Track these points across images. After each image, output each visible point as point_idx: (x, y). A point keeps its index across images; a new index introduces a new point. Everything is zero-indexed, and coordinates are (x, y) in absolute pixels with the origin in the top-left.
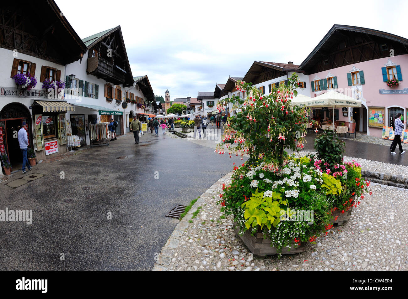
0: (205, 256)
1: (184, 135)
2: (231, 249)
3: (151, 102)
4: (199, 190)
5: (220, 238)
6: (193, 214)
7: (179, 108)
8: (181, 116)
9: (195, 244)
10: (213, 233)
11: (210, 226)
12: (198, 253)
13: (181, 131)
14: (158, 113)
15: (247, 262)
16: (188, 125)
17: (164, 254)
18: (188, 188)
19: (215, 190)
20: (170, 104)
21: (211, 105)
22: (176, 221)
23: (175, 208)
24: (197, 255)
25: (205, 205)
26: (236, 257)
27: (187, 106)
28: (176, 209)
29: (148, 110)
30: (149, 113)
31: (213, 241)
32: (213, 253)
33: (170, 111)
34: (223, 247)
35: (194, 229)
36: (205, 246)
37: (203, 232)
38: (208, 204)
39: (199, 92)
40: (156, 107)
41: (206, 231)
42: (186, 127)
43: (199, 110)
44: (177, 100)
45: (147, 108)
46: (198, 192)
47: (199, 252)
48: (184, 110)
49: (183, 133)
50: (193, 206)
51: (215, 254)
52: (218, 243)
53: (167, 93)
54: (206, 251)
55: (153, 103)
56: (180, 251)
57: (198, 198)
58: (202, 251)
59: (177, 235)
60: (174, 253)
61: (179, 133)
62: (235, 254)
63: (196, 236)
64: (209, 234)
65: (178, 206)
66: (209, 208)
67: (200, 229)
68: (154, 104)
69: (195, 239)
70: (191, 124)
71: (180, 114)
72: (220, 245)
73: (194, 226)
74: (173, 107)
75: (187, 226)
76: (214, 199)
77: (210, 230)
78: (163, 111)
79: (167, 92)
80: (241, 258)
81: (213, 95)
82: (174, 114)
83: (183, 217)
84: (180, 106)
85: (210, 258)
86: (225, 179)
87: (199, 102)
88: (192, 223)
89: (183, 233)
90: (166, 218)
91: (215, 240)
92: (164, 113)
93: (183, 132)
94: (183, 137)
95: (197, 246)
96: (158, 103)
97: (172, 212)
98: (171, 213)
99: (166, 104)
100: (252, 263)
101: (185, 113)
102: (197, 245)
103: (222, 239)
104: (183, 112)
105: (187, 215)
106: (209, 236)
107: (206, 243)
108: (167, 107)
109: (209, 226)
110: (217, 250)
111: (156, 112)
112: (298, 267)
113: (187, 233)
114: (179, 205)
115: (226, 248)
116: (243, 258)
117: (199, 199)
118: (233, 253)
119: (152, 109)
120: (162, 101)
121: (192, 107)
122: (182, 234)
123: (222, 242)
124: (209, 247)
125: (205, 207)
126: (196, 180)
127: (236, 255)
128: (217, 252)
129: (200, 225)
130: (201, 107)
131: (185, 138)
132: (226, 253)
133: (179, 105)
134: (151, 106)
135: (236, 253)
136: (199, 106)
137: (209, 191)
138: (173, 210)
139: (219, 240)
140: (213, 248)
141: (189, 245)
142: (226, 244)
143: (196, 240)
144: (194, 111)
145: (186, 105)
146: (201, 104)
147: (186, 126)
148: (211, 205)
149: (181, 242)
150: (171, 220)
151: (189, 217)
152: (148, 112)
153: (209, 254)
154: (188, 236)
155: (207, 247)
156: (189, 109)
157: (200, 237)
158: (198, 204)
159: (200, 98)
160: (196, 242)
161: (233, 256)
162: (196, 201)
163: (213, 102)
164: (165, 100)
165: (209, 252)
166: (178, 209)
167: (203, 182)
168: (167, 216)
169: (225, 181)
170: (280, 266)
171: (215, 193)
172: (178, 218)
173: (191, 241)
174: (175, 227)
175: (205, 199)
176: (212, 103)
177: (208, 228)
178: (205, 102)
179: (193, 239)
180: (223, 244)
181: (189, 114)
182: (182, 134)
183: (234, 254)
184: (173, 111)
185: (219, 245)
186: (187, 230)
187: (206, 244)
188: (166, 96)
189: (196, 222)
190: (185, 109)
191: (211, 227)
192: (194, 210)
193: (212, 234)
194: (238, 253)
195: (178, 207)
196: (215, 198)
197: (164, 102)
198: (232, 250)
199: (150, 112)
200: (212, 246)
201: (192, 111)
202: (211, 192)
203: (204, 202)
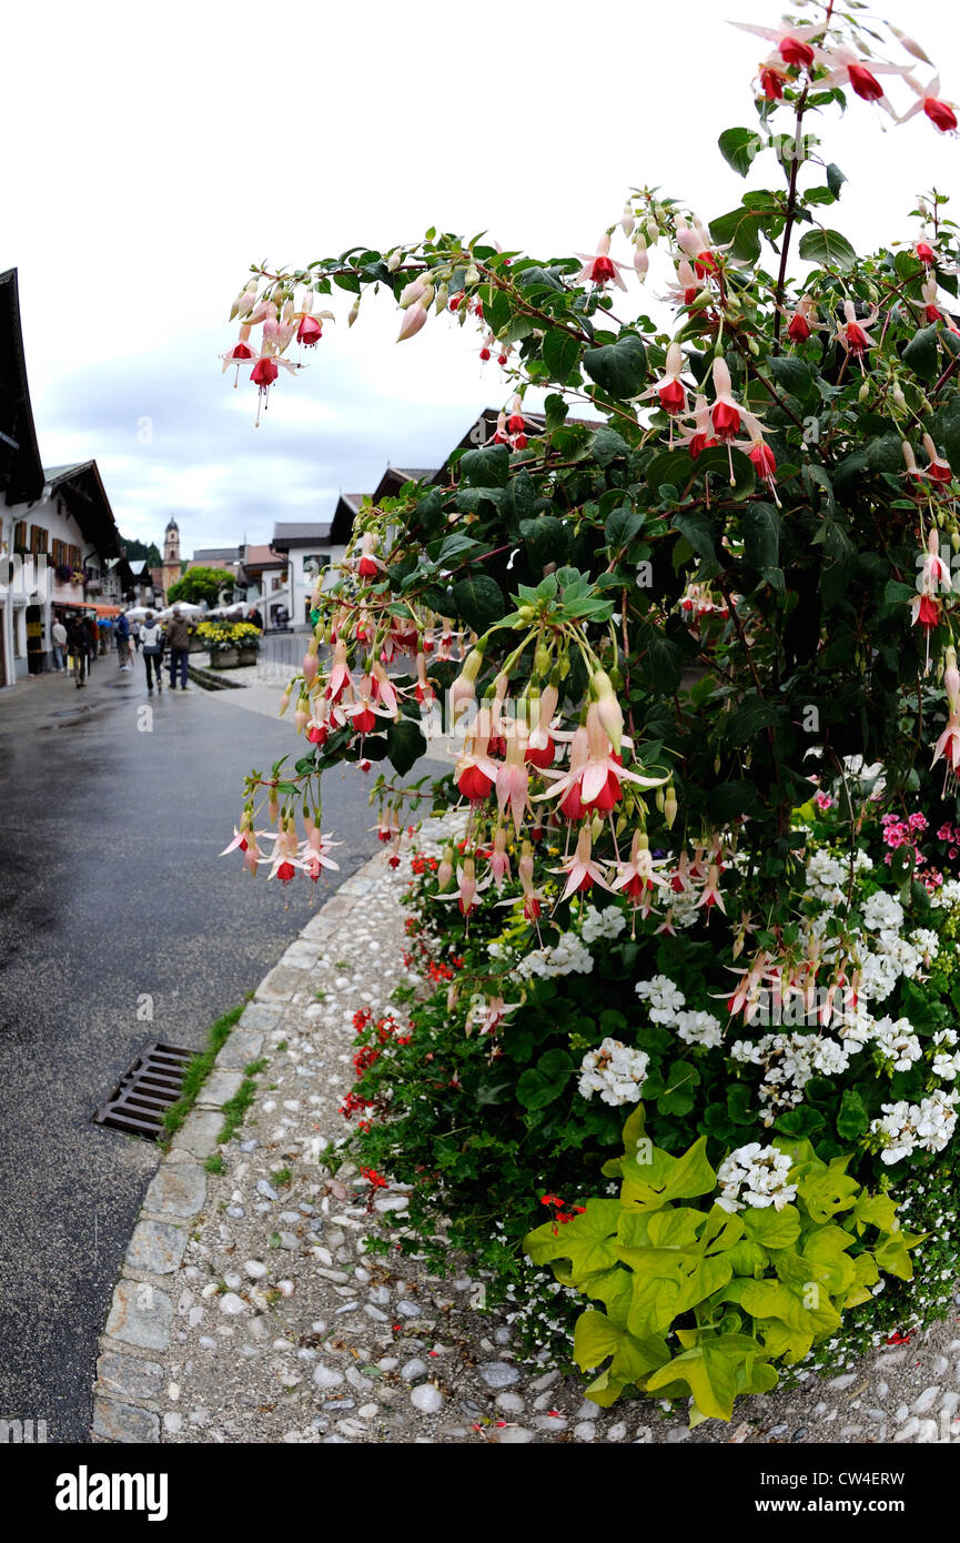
0: (332, 1406)
1: (216, 679)
2: (471, 1358)
3: (112, 563)
4: (252, 951)
5: (390, 1282)
6: (225, 1109)
7: (210, 582)
8: (216, 611)
9: (256, 1326)
10: (345, 1245)
11: (321, 1195)
12: (289, 1390)
13: (208, 663)
14: (138, 601)
15: (578, 1421)
16: (229, 640)
17: (117, 1385)
18: (202, 939)
19: (326, 952)
20: (179, 569)
22: (143, 1154)
23: (139, 1064)
24: (285, 1400)
25: (283, 1047)
26: (509, 1402)
27: (235, 574)
28: (143, 1072)
29: (96, 592)
30: (104, 602)
31: (353, 1305)
32: (368, 1384)
33: (177, 595)
34: (420, 1343)
35: (237, 1222)
36: (314, 1342)
37: (289, 1239)
38: (296, 1040)
39: (280, 526)
40: (128, 582)
41: (301, 1233)
42: (223, 650)
43: (276, 586)
44: (201, 555)
45: (93, 584)
46: (248, 960)
47: (292, 1381)
48: (224, 587)
49: (214, 673)
50: (220, 1055)
51: (386, 1393)
52: (384, 1317)
53: (173, 532)
54: (326, 1377)
55: (117, 566)
56: (189, 1368)
57: (247, 1001)
58: (306, 1371)
59: (154, 1263)
60: (163, 1381)
61: (201, 673)
62: (500, 1383)
63: (256, 1269)
64: (323, 1255)
65: (151, 1050)
66: (301, 1070)
67: (270, 1218)
68: (123, 569)
69: (253, 1291)
70: (240, 639)
71: (212, 604)
72: (397, 1324)
73: (237, 1196)
74: (189, 581)
75: (201, 1195)
76: (325, 1004)
77: (326, 1227)
78: (156, 595)
79: (172, 527)
80: (540, 1403)
81: (326, 533)
82: (190, 602)
83: (176, 1126)
84: (212, 576)
85: (362, 1419)
86: (368, 882)
87: (277, 558)
88: (224, 1173)
89: (181, 1248)
90: (97, 1135)
91: (362, 1296)
92: (159, 602)
93: (213, 667)
94: (211, 688)
95: (271, 1340)
96: (136, 567)
97: (127, 1093)
98: (121, 1102)
99: (166, 571)
100: (611, 1424)
101: (229, 600)
102: (268, 1334)
103: (401, 1286)
104: (221, 597)
105: (193, 1115)
106: (321, 1271)
107: (315, 1316)
108: (170, 580)
109: (315, 1201)
110: (387, 1364)
111: (131, 598)
112: (855, 1383)
113: (204, 1250)
114: (160, 1048)
115: (439, 1348)
116: (553, 1401)
117: (251, 1006)
118: (486, 1377)
119: (112, 586)
120: (154, 559)
121: (253, 576)
122: (177, 1257)
123: (406, 1308)
124: (339, 1346)
125: (280, 1063)
126: (239, 889)
127: (508, 1389)
128: (393, 1378)
129: (264, 1187)
130: (284, 578)
131: (218, 689)
132: (440, 1377)
133: (209, 571)
134: (112, 577)
135: (500, 1376)
136: (278, 574)
137: (295, 956)
138: (129, 1076)
139: (382, 1295)
140: (364, 1354)
141: (225, 1331)
142: (432, 1325)
143: (260, 1298)
144: (260, 593)
145: (234, 570)
146: (283, 566)
147: (222, 645)
148: (309, 1049)
149: (182, 1312)
150: (123, 1145)
151: (202, 1130)
152: (98, 598)
153: (346, 1390)
154: (212, 1271)
155: (327, 1345)
156: (244, 586)
157: (277, 1280)
158: (247, 1042)
159: (281, 546)
160: (259, 1313)
161: (491, 1398)
162: (234, 1020)
163: (327, 559)
164: (162, 557)
165: (345, 1381)
166: (151, 1069)
167: (269, 902)
168: (101, 1119)
169: (369, 892)
170: (765, 1406)
171: (327, 965)
172: (150, 1136)
173: (231, 1304)
174: (141, 1199)
175: (279, 1008)
176: (321, 560)
177: (308, 1209)
178: (296, 558)
179: (239, 1292)
180: (415, 1324)
181: (242, 604)
182: (208, 677)
183: (491, 1384)
184: (189, 595)
185: (394, 1333)
186: (200, 1229)
187: (319, 1327)
188: (166, 543)
189: (241, 1171)
190: (229, 585)
191: (326, 1201)
192: (224, 1085)
193: (341, 1256)
194: (511, 1376)
195: (153, 1058)
196: (329, 998)
197: (160, 564)
198: (474, 1361)
199: (109, 600)
200: (355, 1342)
201: (252, 592)
202: (306, 965)
203: (274, 1029)
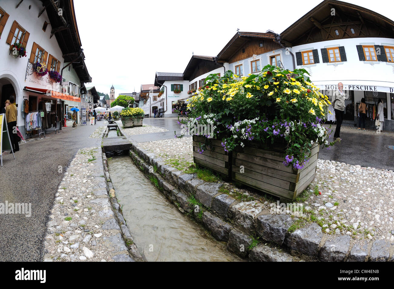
7: (126, 101)
21: (177, 90)
27: (134, 98)
33: (114, 104)
43: (155, 99)
48: (130, 103)
53: (113, 89)
74: (118, 100)
99: (110, 100)
130: (162, 94)
163: (181, 86)
176: (179, 86)
184: (118, 104)
188: (111, 93)
